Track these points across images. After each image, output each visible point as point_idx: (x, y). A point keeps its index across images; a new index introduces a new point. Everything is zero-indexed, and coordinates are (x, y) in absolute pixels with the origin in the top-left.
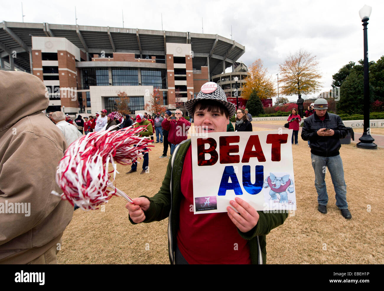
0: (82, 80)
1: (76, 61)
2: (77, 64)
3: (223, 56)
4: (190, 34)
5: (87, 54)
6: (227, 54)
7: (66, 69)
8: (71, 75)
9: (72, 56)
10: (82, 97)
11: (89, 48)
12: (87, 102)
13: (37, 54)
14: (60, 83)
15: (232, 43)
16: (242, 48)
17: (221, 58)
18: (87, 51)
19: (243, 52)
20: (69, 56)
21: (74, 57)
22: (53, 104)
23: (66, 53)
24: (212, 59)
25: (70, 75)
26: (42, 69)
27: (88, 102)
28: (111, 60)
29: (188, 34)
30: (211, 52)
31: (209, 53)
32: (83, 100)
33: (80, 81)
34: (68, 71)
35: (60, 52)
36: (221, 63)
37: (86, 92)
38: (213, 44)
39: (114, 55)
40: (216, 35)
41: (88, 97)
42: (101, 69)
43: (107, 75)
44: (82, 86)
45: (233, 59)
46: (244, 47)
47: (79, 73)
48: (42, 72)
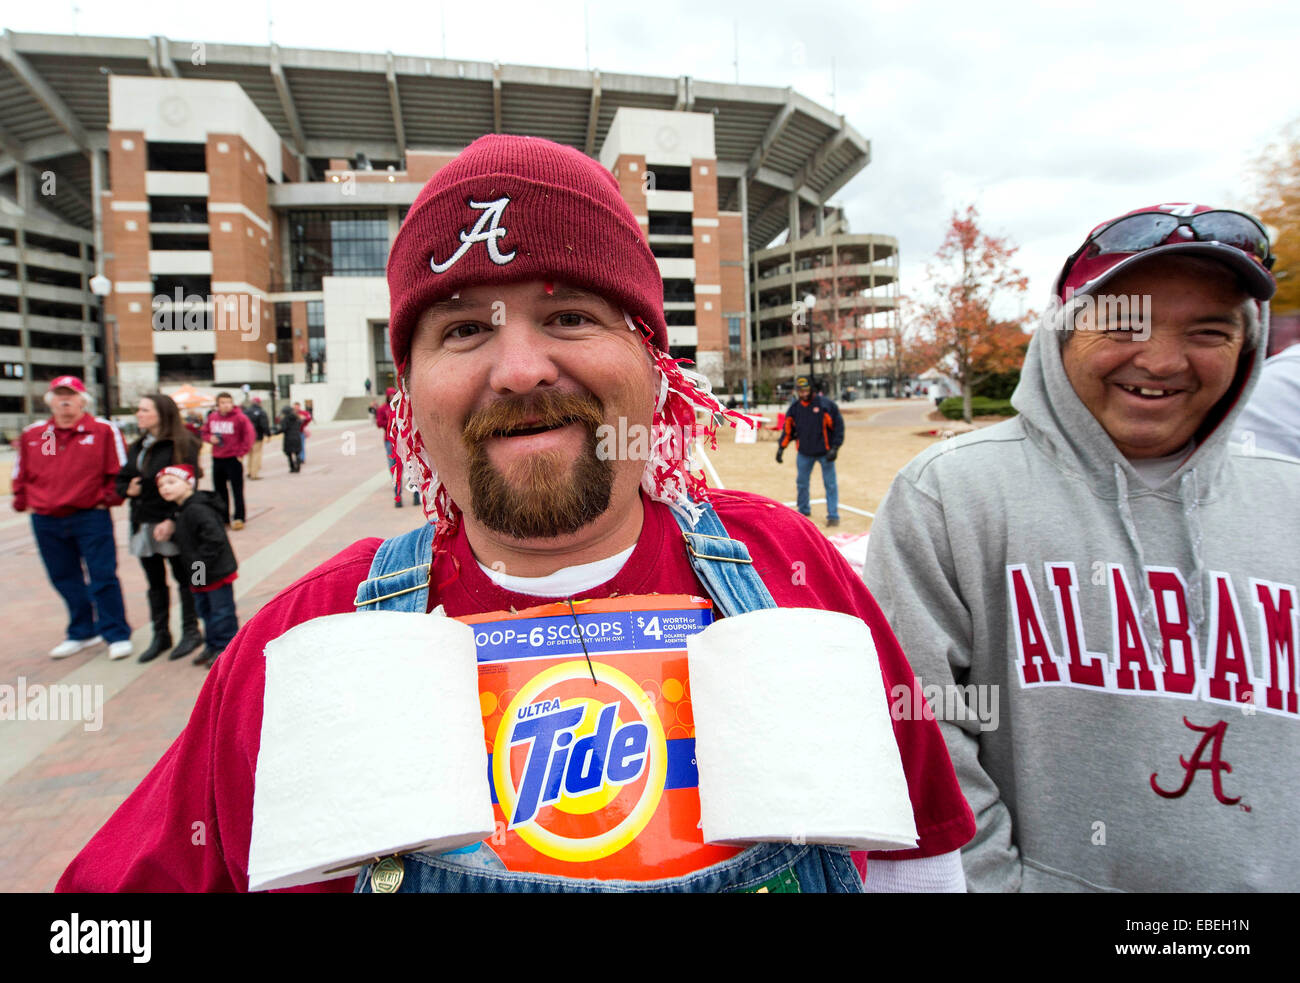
0: (287, 257)
1: (271, 181)
2: (271, 194)
3: (791, 175)
4: (690, 83)
5: (302, 160)
6: (809, 168)
7: (237, 208)
8: (255, 233)
9: (257, 160)
10: (290, 320)
11: (309, 137)
12: (308, 342)
13: (128, 145)
14: (216, 264)
15: (835, 124)
16: (862, 146)
17: (784, 183)
18: (302, 151)
19: (862, 161)
20: (247, 156)
21: (263, 163)
22: (185, 348)
23: (239, 144)
24: (755, 186)
25: (250, 232)
26: (144, 207)
27: (314, 341)
28: (398, 180)
29: (683, 82)
30: (757, 156)
31: (747, 161)
32: (296, 332)
33: (281, 262)
34: (242, 217)
35: (215, 138)
36: (781, 203)
37: (307, 302)
38: (768, 124)
39: (409, 161)
40: (787, 90)
41: (312, 323)
42: (360, 214)
43: (384, 236)
44: (288, 280)
45: (819, 189)
46: (868, 143)
47: (278, 229)
48: (145, 219)
